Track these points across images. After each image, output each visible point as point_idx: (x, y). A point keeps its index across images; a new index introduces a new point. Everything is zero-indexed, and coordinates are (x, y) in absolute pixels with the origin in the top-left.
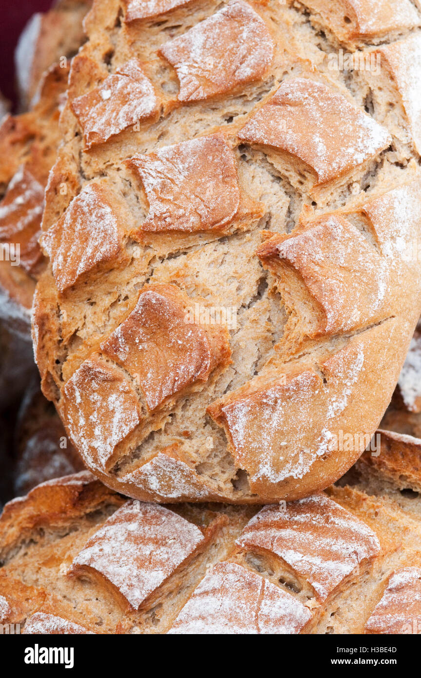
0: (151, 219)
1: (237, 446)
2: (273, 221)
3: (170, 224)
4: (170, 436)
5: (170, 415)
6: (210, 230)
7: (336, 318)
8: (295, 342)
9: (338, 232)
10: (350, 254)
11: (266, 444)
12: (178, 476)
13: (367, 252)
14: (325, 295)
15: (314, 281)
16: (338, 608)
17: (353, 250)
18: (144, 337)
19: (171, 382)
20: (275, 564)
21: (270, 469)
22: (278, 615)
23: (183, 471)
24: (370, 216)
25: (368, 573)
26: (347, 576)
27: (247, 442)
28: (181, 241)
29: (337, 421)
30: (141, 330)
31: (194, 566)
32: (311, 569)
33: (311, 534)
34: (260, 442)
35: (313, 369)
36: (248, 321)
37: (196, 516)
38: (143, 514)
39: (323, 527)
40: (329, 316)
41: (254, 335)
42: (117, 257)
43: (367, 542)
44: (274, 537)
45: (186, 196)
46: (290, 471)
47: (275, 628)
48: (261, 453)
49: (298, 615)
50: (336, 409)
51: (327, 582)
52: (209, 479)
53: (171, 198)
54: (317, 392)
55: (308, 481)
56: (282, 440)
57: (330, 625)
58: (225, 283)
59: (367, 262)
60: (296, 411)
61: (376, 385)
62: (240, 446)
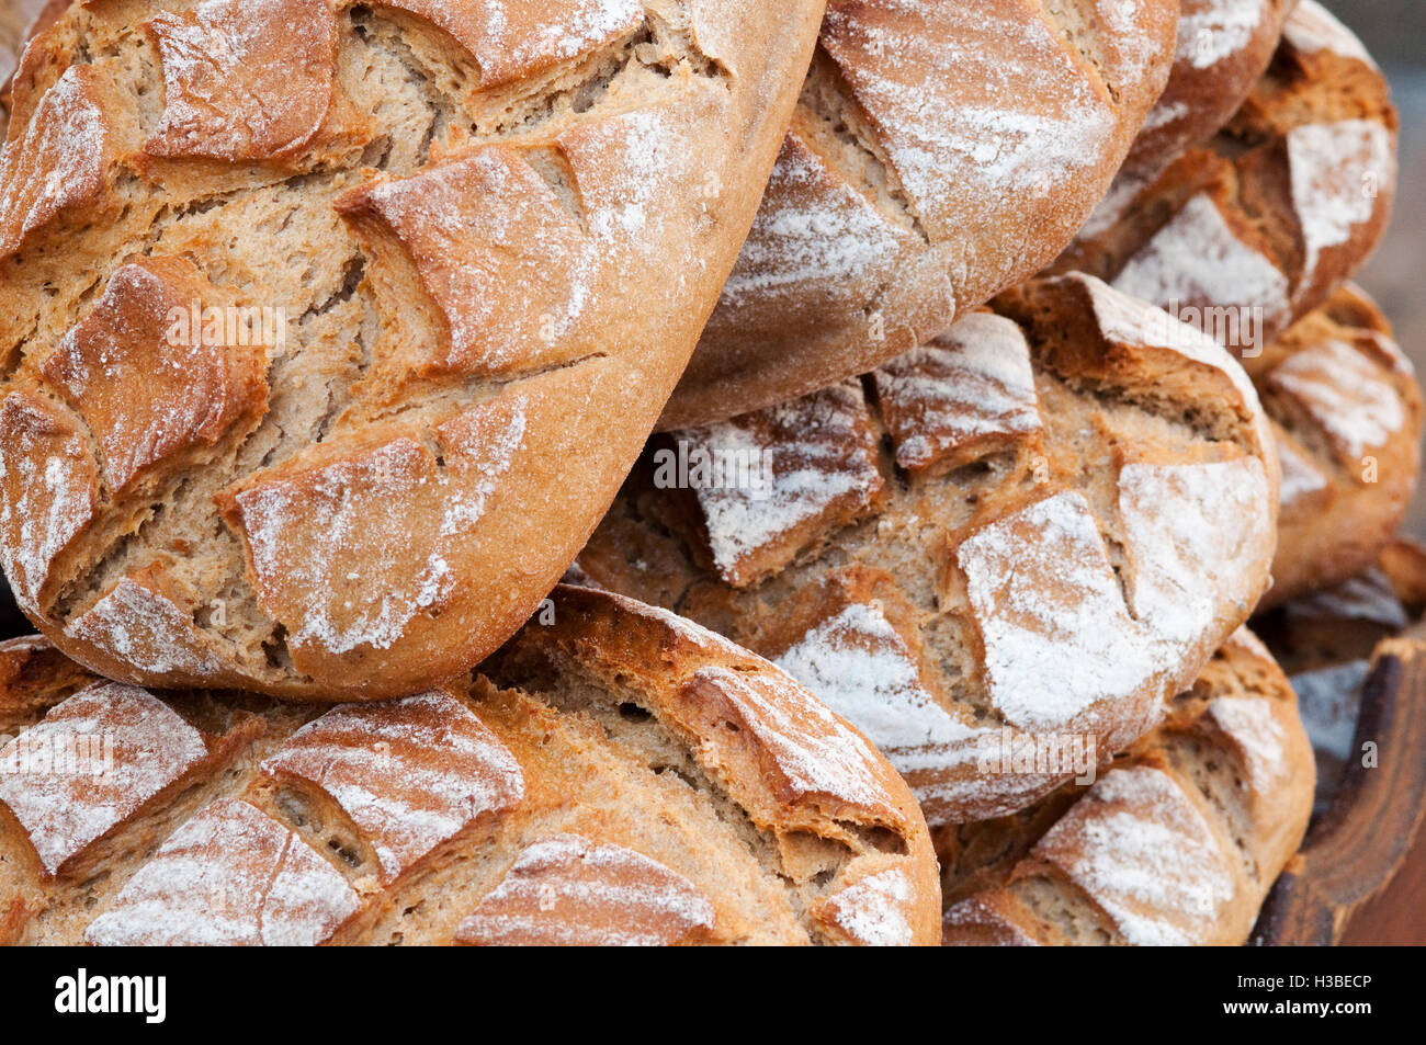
0: (163, 133)
1: (261, 572)
2: (394, 153)
3: (194, 144)
4: (152, 550)
5: (153, 508)
6: (267, 160)
7: (472, 341)
8: (392, 381)
9: (499, 178)
10: (519, 223)
11: (318, 573)
12: (162, 627)
13: (557, 224)
14: (454, 295)
15: (436, 265)
16: (423, 901)
17: (528, 217)
18: (117, 352)
19: (150, 440)
20: (327, 811)
21: (325, 622)
22: (300, 901)
23: (169, 617)
24: (569, 154)
25: (492, 840)
26: (446, 842)
27: (283, 566)
28: (215, 179)
29: (461, 543)
30: (112, 340)
31: (182, 808)
32: (383, 824)
33: (402, 760)
34: (308, 568)
35: (418, 435)
36: (316, 339)
37: (218, 720)
38: (113, 705)
39: (429, 750)
40: (456, 334)
41: (324, 366)
42: (97, 202)
43: (499, 782)
44: (330, 760)
45: (234, 94)
46: (364, 631)
47: (288, 924)
48: (311, 589)
49: (333, 903)
50: (460, 518)
51: (405, 848)
52: (219, 638)
53: (208, 96)
54: (423, 481)
55: (403, 656)
56: (351, 568)
57: (399, 930)
58: (284, 264)
59: (554, 243)
60: (380, 514)
61: (553, 483)
62: (267, 573)
